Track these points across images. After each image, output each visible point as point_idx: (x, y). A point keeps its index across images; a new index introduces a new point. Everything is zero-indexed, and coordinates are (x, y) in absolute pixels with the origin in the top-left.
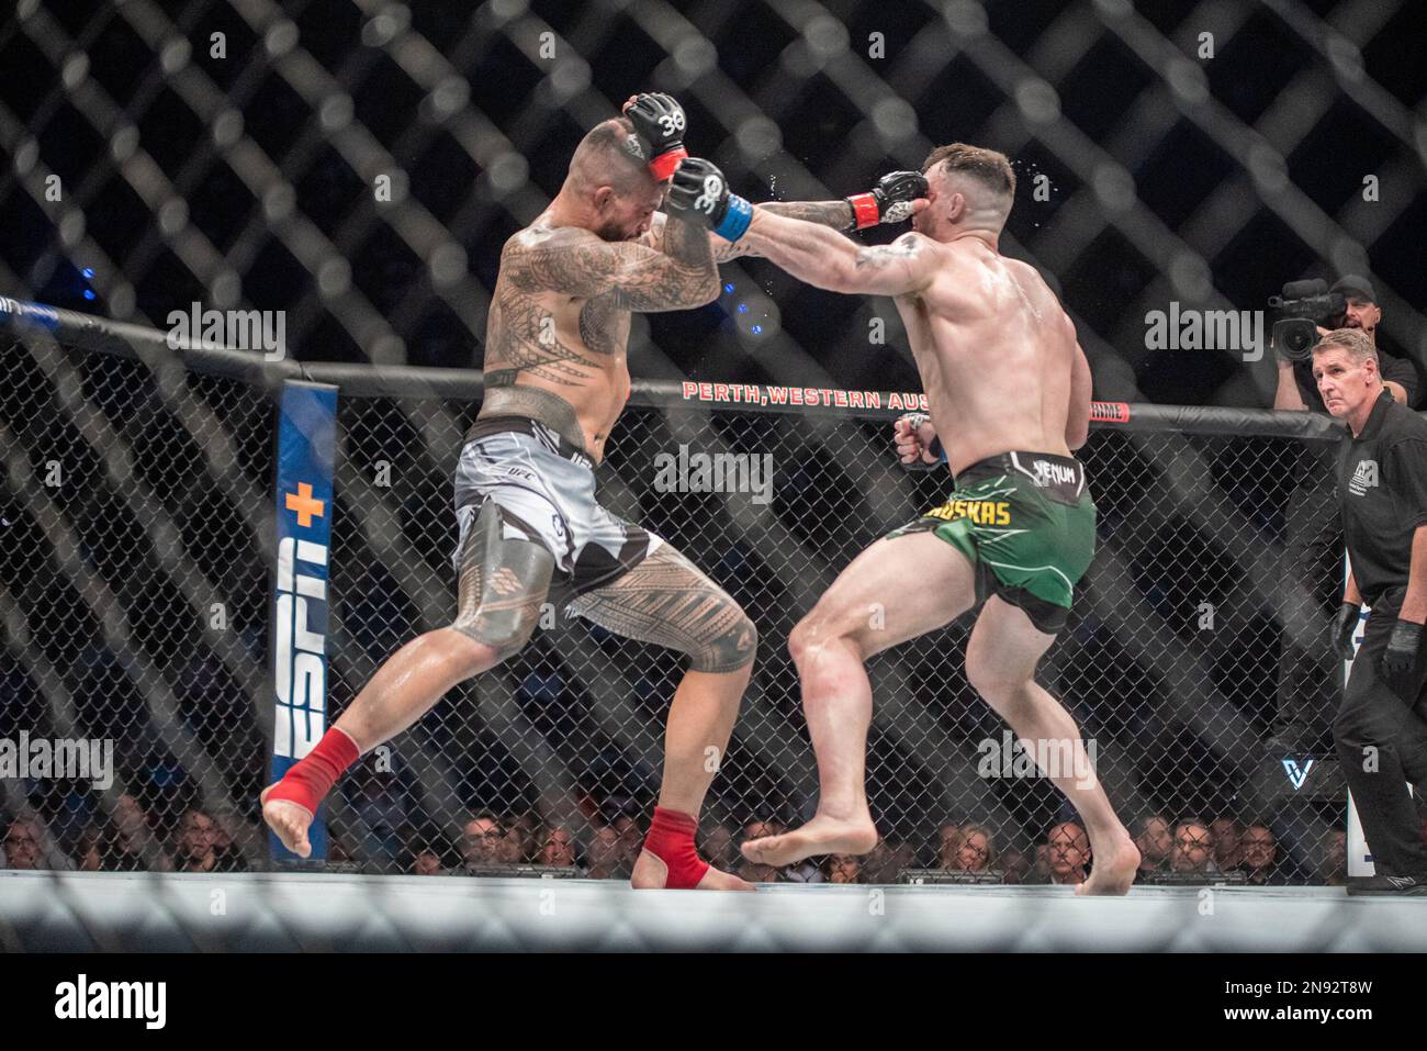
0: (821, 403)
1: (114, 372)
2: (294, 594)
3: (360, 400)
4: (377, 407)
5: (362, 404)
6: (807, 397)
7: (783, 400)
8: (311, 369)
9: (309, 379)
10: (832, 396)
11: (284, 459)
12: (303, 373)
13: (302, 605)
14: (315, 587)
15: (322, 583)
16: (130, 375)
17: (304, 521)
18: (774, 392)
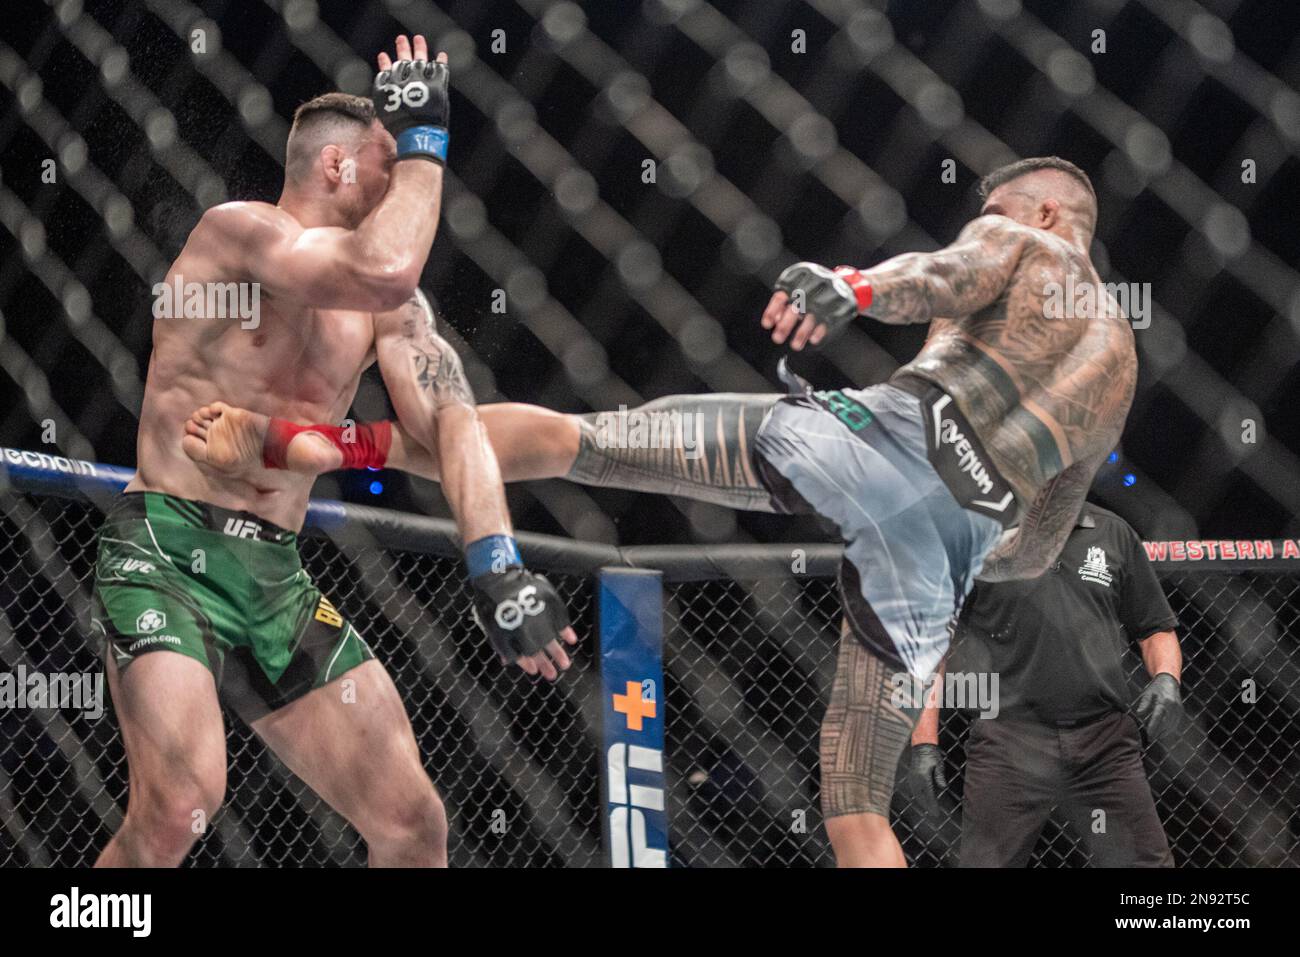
0: (1206, 556)
1: (412, 570)
2: (629, 806)
3: (687, 585)
4: (706, 592)
5: (690, 590)
6: (1190, 551)
7: (1162, 556)
8: (630, 554)
9: (628, 565)
10: (1217, 548)
11: (606, 655)
12: (622, 558)
13: (638, 819)
14: (652, 798)
15: (659, 793)
16: (430, 573)
17: (635, 724)
18: (1152, 548)
